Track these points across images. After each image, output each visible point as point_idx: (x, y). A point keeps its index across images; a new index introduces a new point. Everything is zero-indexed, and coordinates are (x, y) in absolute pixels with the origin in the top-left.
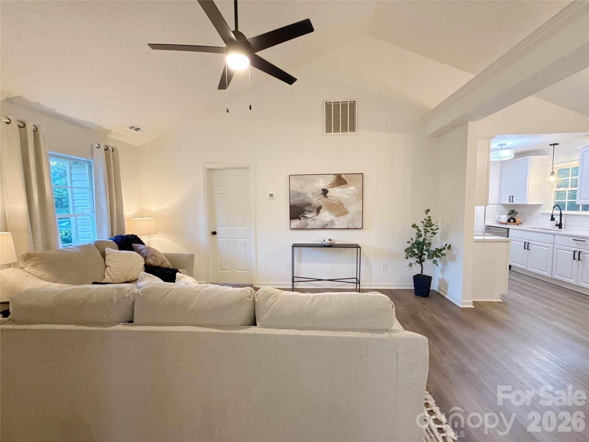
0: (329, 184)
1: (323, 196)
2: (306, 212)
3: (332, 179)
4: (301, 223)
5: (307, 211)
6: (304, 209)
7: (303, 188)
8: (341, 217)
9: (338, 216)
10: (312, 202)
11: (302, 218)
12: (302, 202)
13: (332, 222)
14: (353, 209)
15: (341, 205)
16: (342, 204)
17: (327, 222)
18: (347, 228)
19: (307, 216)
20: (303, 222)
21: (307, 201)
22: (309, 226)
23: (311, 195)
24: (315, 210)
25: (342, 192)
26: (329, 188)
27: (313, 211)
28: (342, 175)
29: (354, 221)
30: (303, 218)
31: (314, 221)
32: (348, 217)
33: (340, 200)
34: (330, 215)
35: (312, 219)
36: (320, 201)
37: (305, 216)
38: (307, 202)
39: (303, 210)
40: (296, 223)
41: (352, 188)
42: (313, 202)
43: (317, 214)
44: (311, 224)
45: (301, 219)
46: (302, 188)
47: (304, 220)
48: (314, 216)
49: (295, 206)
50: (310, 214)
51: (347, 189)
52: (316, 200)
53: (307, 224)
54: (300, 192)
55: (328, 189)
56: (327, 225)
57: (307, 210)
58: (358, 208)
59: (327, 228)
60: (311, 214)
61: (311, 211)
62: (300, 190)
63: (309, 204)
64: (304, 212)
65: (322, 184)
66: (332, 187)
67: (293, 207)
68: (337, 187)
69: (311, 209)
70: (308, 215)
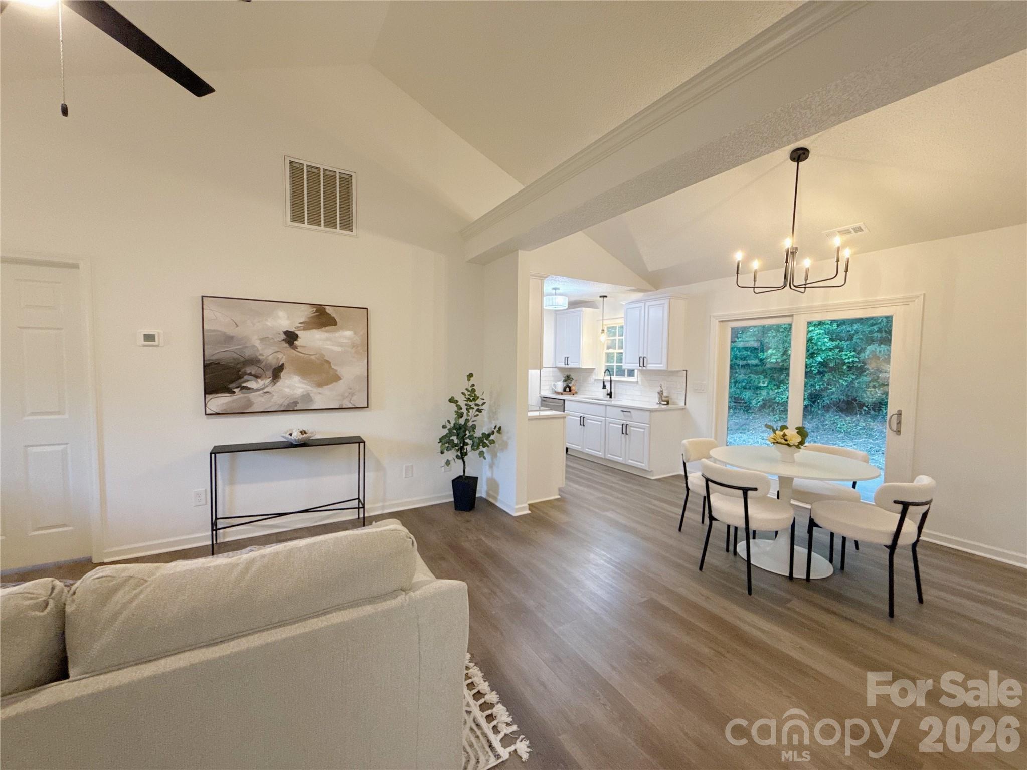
0: (300, 323)
1: (287, 345)
2: (246, 377)
3: (304, 314)
4: (233, 401)
5: (250, 374)
6: (243, 370)
7: (237, 326)
8: (326, 387)
9: (320, 385)
10: (261, 358)
11: (236, 390)
12: (235, 356)
13: (307, 397)
14: (350, 372)
15: (327, 366)
16: (329, 363)
17: (297, 396)
18: (338, 407)
19: (249, 386)
20: (241, 397)
21: (248, 353)
22: (254, 405)
23: (259, 342)
24: (269, 373)
25: (328, 339)
26: (299, 330)
27: (264, 376)
28: (327, 307)
29: (352, 394)
30: (239, 389)
31: (267, 395)
32: (340, 386)
33: (323, 356)
34: (303, 383)
35: (261, 391)
36: (280, 356)
37: (245, 385)
38: (249, 356)
39: (240, 373)
40: (219, 401)
41: (348, 333)
42: (263, 356)
43: (274, 379)
44: (259, 401)
45: (234, 392)
46: (235, 326)
47: (242, 395)
48: (267, 386)
49: (219, 364)
50: (257, 382)
51: (337, 335)
52: (271, 354)
53: (250, 403)
54: (232, 335)
55: (297, 332)
56: (296, 403)
57: (248, 372)
58: (359, 369)
59: (296, 408)
60: (259, 380)
61: (259, 376)
62: (231, 331)
63: (254, 361)
64: (243, 378)
65: (284, 321)
66: (305, 329)
67: (213, 366)
68: (316, 329)
69: (260, 371)
70: (252, 384)
